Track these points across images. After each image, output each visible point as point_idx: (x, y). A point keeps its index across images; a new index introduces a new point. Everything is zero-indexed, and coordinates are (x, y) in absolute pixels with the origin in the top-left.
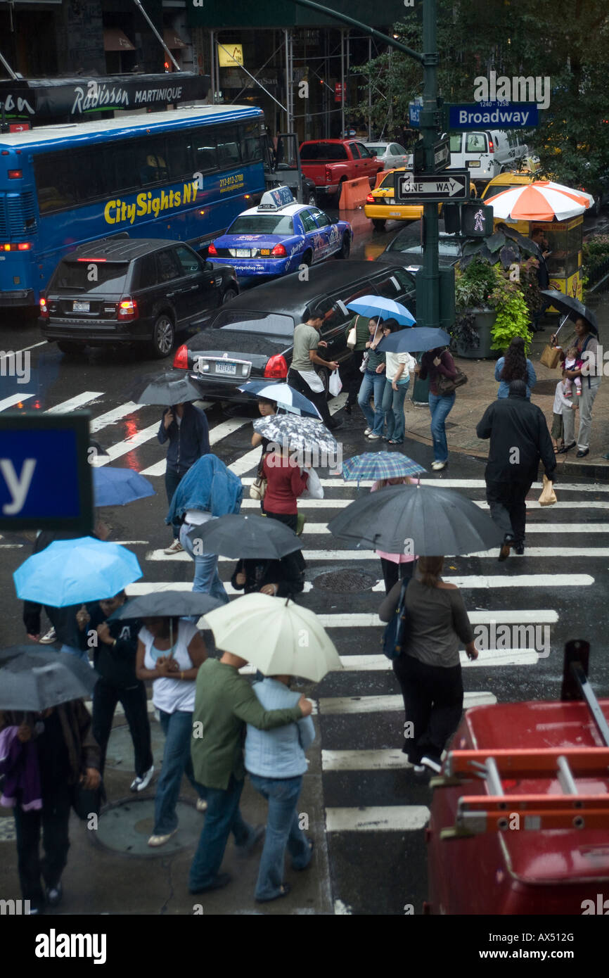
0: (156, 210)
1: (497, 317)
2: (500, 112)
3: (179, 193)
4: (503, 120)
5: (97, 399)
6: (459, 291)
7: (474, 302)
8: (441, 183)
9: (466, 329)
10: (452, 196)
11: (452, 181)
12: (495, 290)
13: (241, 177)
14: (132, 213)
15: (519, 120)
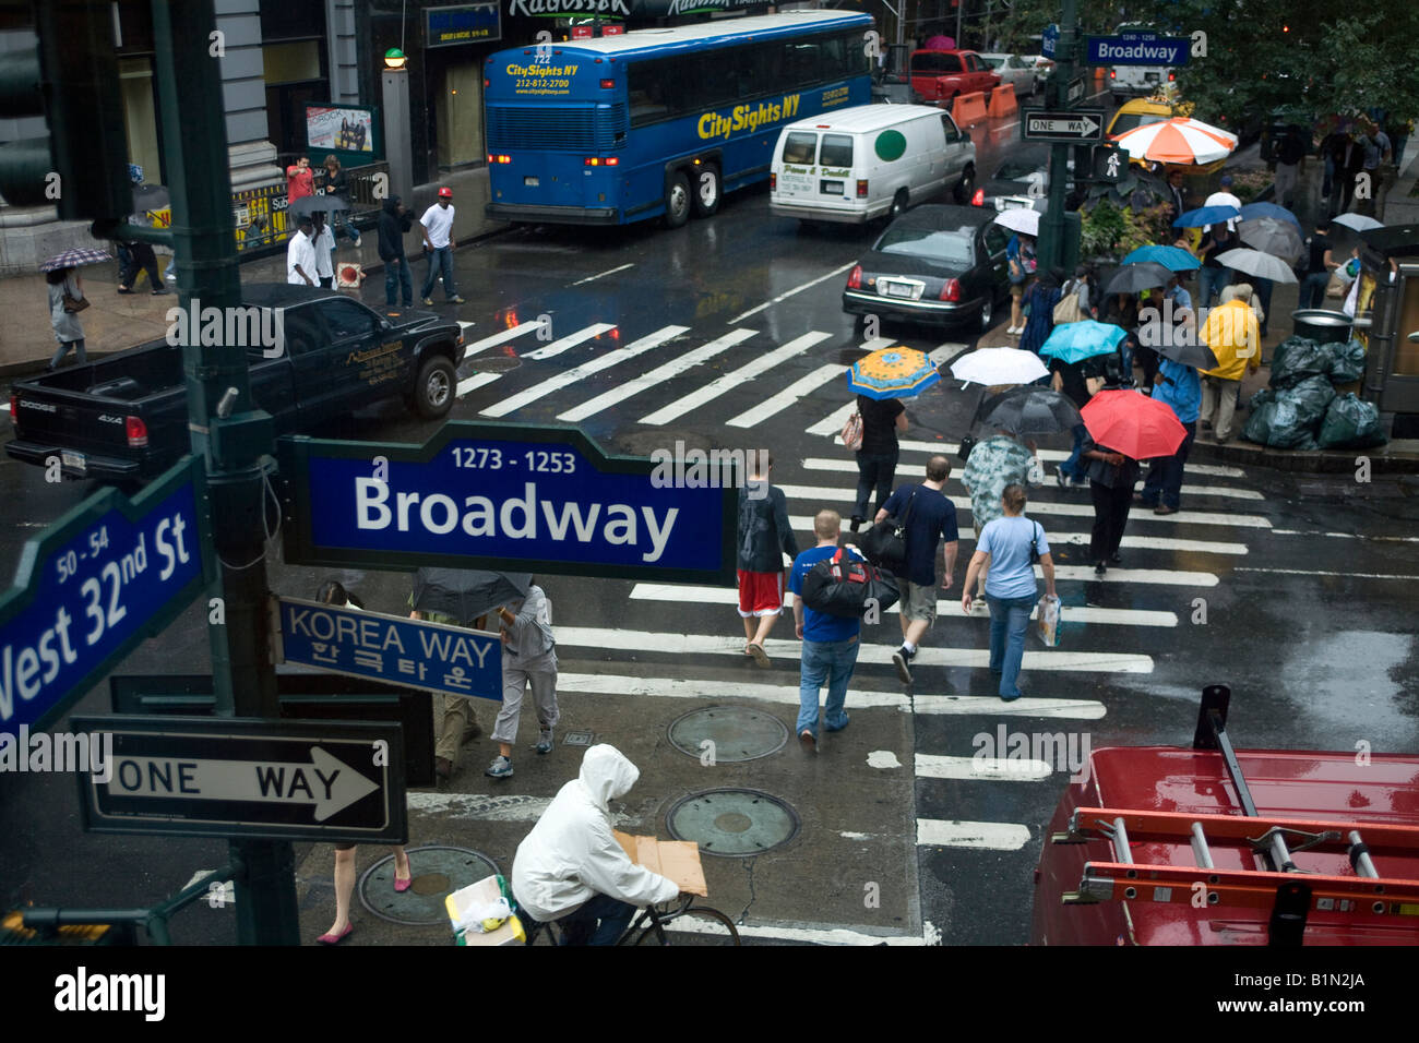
0: (754, 125)
2: (1144, 46)
3: (778, 107)
4: (1148, 56)
5: (683, 334)
6: (1083, 237)
7: (1099, 251)
8: (1073, 122)
10: (1085, 137)
11: (1086, 120)
12: (1123, 238)
13: (845, 90)
14: (727, 128)
15: (1165, 56)
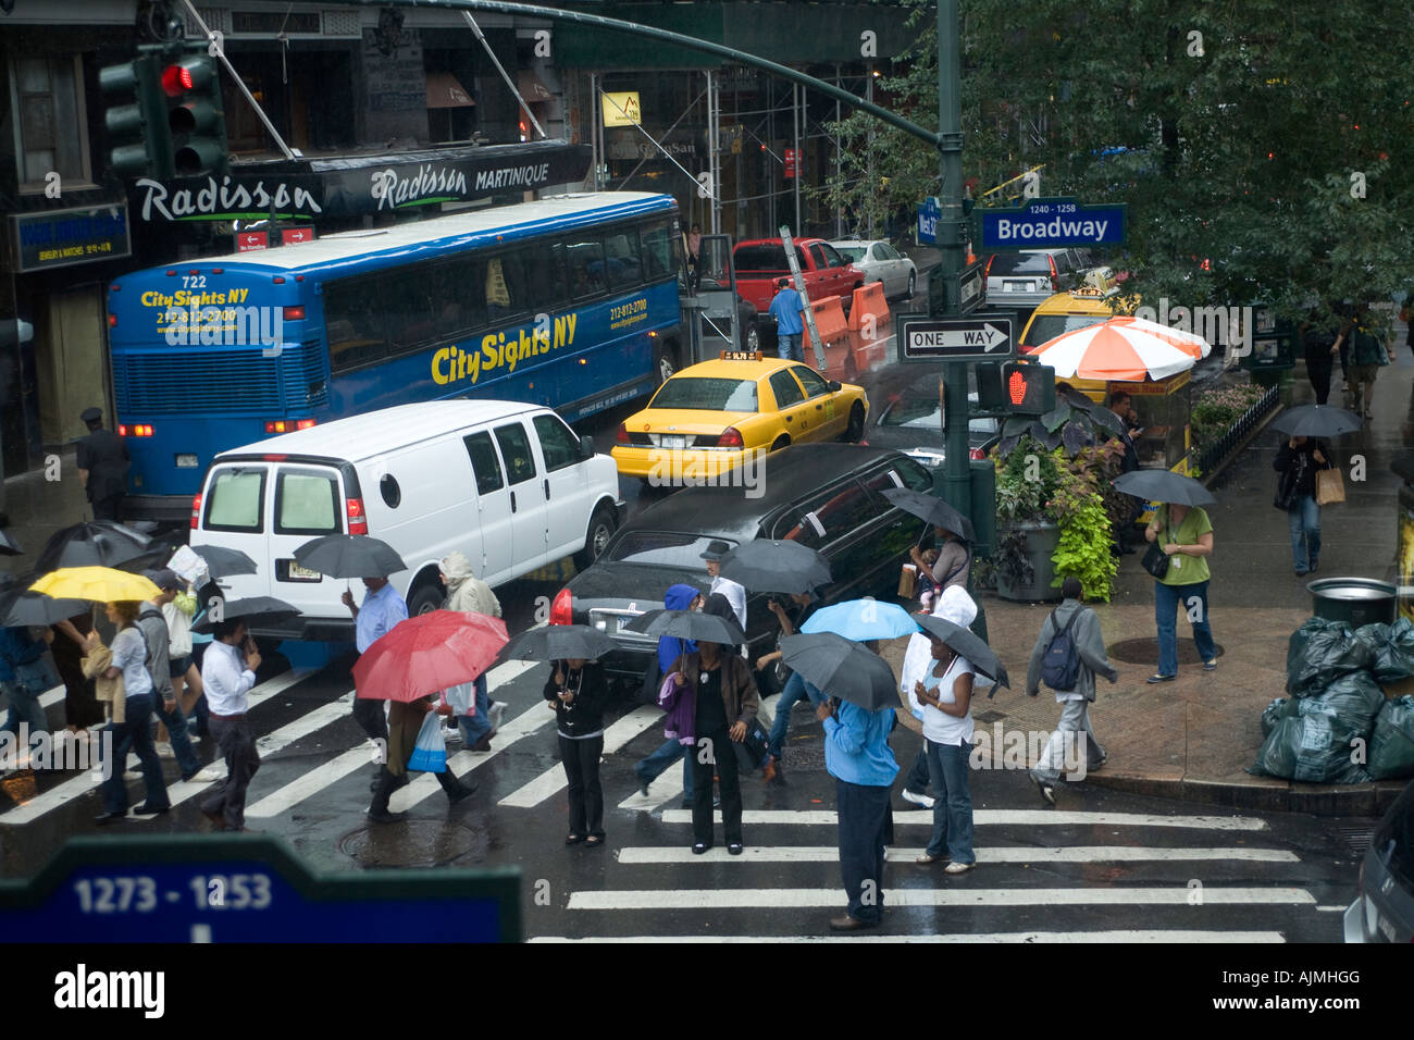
0: (512, 360)
1: (1061, 536)
2: (1061, 221)
3: (546, 333)
4: (1067, 234)
6: (1001, 495)
7: (1024, 512)
8: (971, 332)
9: (1011, 554)
10: (990, 352)
11: (989, 328)
12: (1057, 493)
13: (642, 304)
14: (474, 367)
15: (1092, 233)
